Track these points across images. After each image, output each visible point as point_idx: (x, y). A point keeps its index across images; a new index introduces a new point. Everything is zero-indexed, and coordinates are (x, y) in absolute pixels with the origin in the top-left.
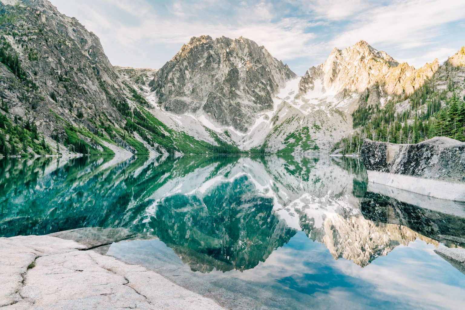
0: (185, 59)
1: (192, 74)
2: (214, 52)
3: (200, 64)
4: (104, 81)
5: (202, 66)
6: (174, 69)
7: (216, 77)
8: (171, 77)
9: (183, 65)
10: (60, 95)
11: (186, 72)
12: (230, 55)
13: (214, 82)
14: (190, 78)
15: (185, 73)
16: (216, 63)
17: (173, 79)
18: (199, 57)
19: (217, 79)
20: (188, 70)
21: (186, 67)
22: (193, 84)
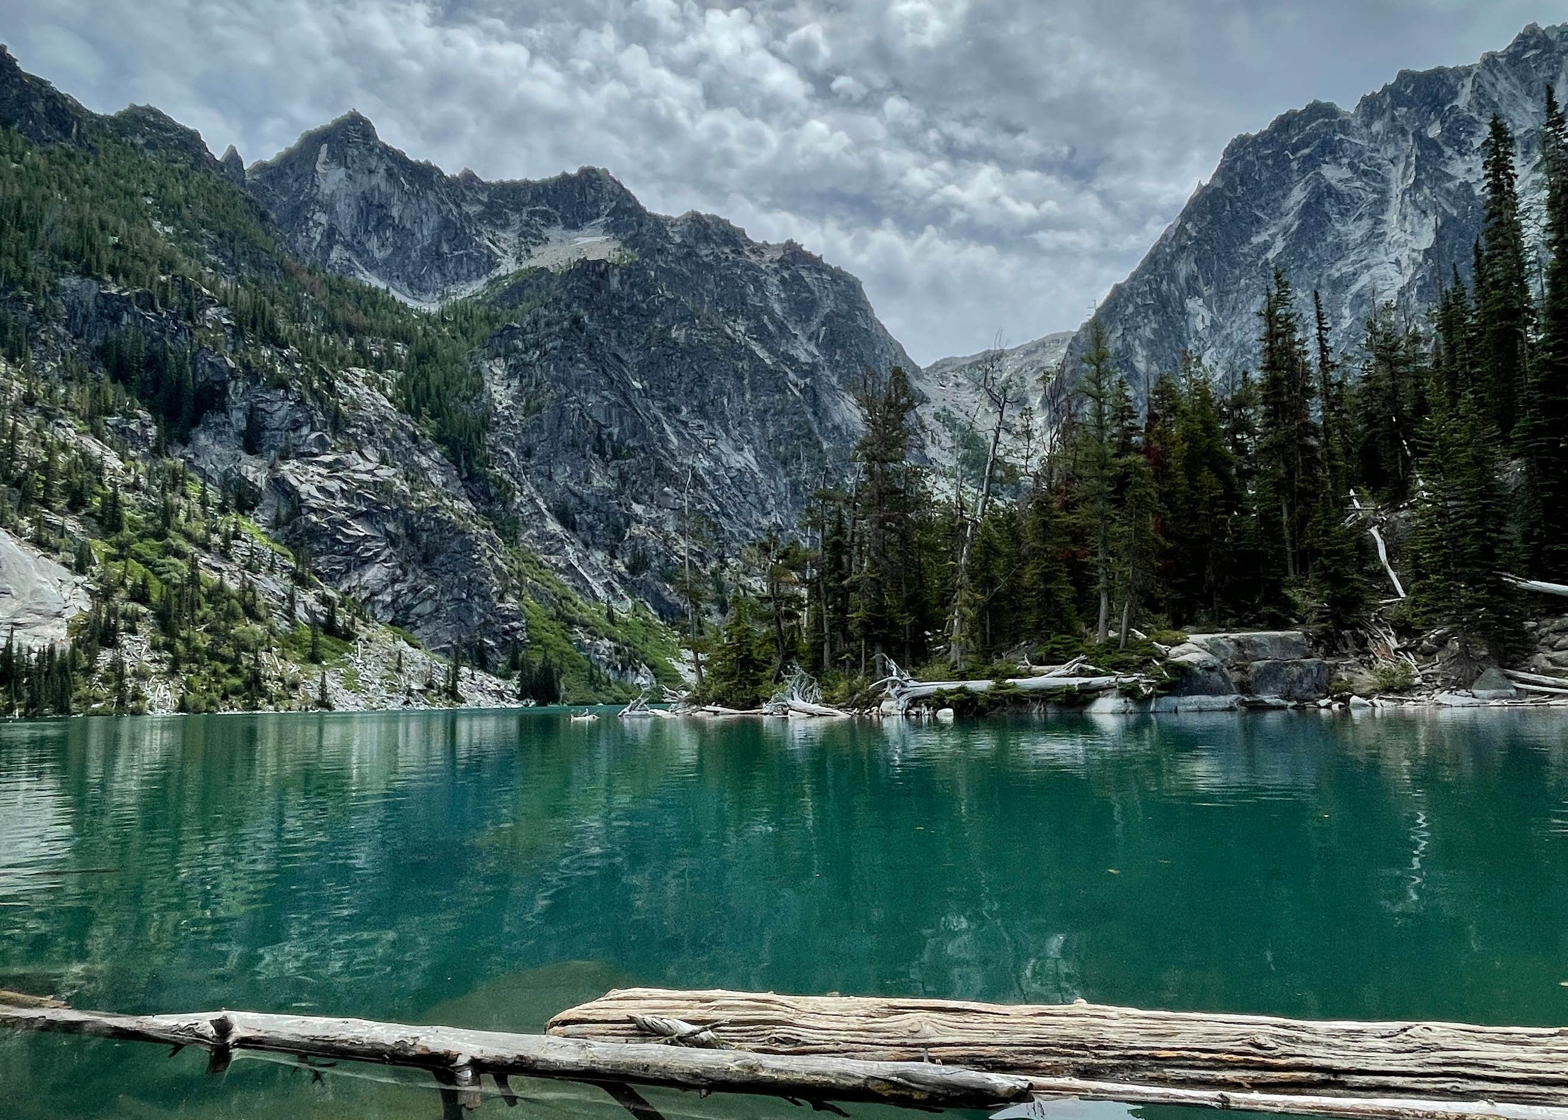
0: (1183, 248)
1: (1221, 309)
2: (1352, 166)
3: (1266, 247)
4: (837, 428)
5: (1271, 255)
6: (1131, 309)
7: (1355, 288)
8: (1119, 344)
9: (1173, 278)
10: (588, 506)
11: (1193, 304)
12: (1449, 152)
13: (1346, 312)
14: (1215, 327)
15: (1183, 312)
16: (1360, 217)
17: (1129, 349)
18: (1258, 220)
19: (1358, 295)
20: (1198, 293)
21: (1192, 279)
22: (1228, 352)
